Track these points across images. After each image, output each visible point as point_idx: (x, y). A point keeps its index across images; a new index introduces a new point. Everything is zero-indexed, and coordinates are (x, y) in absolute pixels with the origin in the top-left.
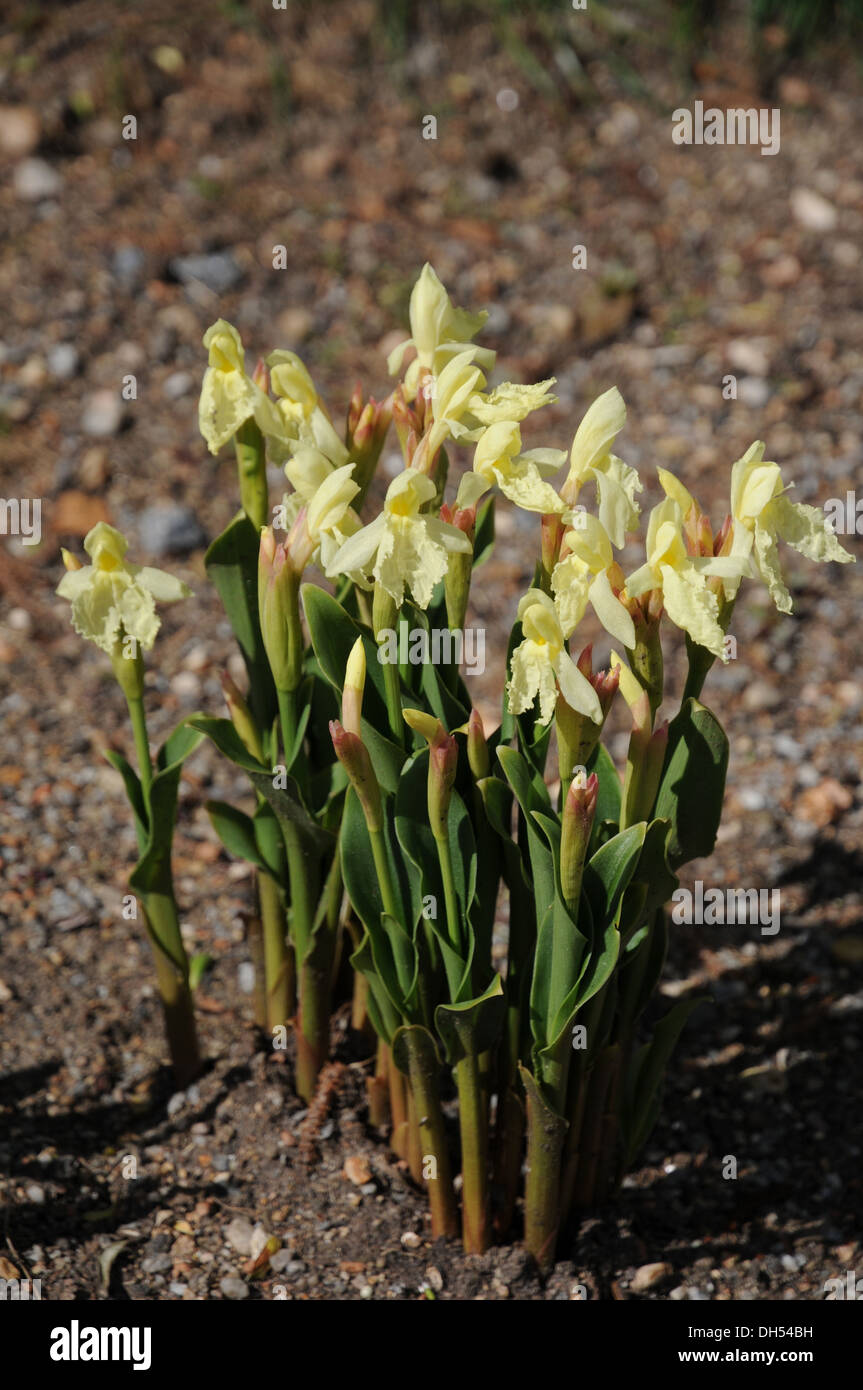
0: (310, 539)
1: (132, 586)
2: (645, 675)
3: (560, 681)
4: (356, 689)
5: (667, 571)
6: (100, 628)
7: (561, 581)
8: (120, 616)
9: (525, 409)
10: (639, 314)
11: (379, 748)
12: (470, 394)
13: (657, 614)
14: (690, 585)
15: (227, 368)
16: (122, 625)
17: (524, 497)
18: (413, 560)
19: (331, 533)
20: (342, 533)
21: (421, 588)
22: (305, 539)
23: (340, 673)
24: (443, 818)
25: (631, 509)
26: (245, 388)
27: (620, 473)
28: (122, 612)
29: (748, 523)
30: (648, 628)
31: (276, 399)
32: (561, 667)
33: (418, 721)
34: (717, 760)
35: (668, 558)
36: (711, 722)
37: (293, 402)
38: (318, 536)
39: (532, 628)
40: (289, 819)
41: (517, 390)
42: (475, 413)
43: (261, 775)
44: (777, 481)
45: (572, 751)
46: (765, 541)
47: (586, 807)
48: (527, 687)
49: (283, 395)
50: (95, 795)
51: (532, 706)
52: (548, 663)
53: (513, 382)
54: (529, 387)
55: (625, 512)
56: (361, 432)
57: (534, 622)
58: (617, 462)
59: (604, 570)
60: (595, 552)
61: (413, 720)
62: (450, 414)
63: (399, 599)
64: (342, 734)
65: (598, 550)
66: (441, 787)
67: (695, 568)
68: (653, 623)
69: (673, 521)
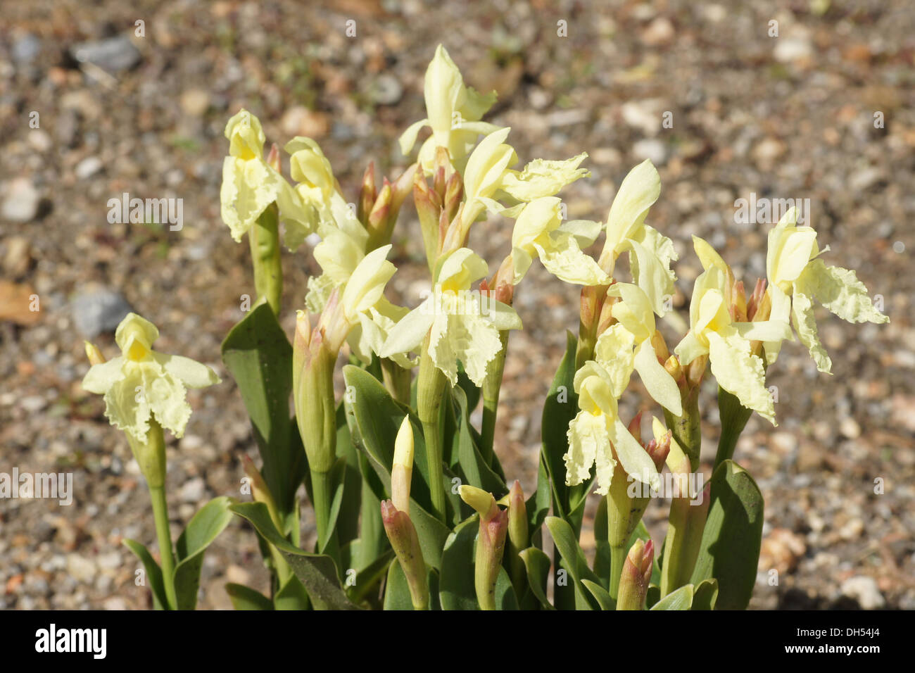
0: (347, 320)
1: (162, 375)
2: (685, 440)
3: (618, 451)
4: (405, 468)
5: (713, 337)
6: (132, 419)
7: (604, 351)
8: (150, 406)
9: (559, 184)
10: (529, 80)
11: (423, 525)
12: (504, 171)
13: (699, 380)
14: (737, 351)
15: (246, 155)
16: (152, 414)
17: (567, 271)
18: (464, 339)
19: (368, 313)
20: (380, 313)
21: (475, 367)
22: (341, 322)
23: (387, 452)
24: (491, 592)
25: (667, 276)
26: (266, 175)
27: (656, 242)
28: (151, 402)
29: (785, 287)
30: (690, 393)
31: (293, 183)
32: (617, 437)
33: (475, 497)
34: (752, 519)
35: (713, 326)
36: (747, 483)
37: (311, 186)
38: (356, 316)
39: (588, 399)
40: (322, 598)
41: (549, 167)
42: (508, 190)
43: (297, 557)
44: (813, 247)
45: (624, 518)
46: (803, 303)
47: (643, 574)
48: (583, 457)
49: (303, 179)
50: (69, 582)
51: (588, 476)
52: (606, 433)
53: (545, 159)
54: (561, 162)
55: (662, 282)
56: (377, 213)
57: (591, 393)
58: (652, 233)
59: (649, 339)
60: (641, 322)
61: (468, 496)
62: (483, 193)
63: (453, 378)
64: (393, 512)
65: (643, 320)
66: (492, 560)
67: (739, 332)
68: (694, 388)
69: (718, 288)
